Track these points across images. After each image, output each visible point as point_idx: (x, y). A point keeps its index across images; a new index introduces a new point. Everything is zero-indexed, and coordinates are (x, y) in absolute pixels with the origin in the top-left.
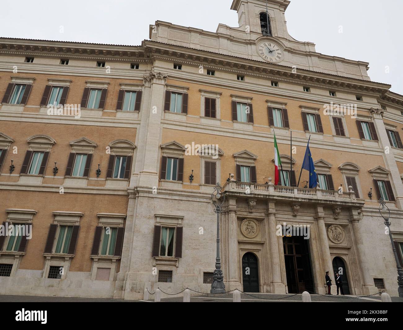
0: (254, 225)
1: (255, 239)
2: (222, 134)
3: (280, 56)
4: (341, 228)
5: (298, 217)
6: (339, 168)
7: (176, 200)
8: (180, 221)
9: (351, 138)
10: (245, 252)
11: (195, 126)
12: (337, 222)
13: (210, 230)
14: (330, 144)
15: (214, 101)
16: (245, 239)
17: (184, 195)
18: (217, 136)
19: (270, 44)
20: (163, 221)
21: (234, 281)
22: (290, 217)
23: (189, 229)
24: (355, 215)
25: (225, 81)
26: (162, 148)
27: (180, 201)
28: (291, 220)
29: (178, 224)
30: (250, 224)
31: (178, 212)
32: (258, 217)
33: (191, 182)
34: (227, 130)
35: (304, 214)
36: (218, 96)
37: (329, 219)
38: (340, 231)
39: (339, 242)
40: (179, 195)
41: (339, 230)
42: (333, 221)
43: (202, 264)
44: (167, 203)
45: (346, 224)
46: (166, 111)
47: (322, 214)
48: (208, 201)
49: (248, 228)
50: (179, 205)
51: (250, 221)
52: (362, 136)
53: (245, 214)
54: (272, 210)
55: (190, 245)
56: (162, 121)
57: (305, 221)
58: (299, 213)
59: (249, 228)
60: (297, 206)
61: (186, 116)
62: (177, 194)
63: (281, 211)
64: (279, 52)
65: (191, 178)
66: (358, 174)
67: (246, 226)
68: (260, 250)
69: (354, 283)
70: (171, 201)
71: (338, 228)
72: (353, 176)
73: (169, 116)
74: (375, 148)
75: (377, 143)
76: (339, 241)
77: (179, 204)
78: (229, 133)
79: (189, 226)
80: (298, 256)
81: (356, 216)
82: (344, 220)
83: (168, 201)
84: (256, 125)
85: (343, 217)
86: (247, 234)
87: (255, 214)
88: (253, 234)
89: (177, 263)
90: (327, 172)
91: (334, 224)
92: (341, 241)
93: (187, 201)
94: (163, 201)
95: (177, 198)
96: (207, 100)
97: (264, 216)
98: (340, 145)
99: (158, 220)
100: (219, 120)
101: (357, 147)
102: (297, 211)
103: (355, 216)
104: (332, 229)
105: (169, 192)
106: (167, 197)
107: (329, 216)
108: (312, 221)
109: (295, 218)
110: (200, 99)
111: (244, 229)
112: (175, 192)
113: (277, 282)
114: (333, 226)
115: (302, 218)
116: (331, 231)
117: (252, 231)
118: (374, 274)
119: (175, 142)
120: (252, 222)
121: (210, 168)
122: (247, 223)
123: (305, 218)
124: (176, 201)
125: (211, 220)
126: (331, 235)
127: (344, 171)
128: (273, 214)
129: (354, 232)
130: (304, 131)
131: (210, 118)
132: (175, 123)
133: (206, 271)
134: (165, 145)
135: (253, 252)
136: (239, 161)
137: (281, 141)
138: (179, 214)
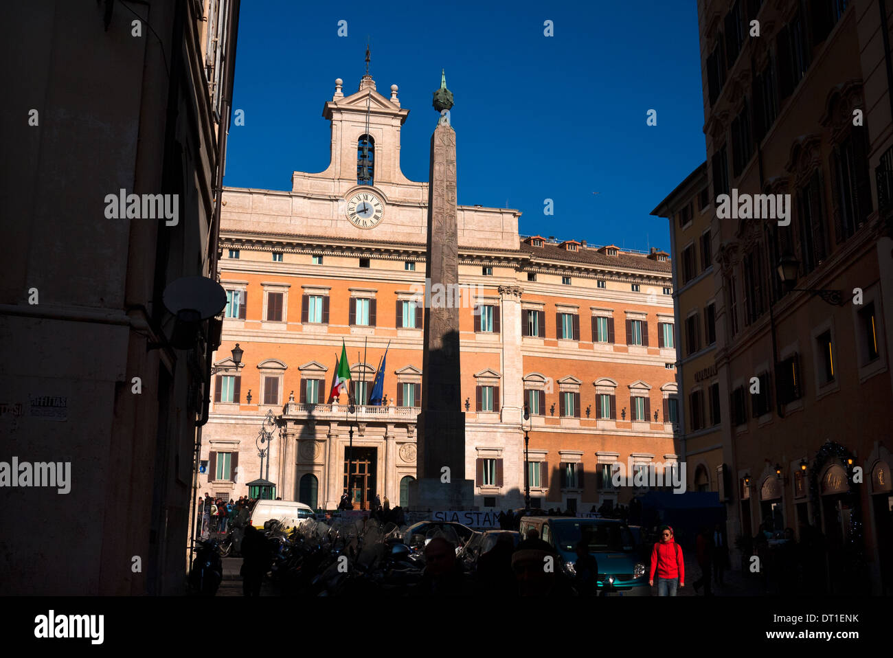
0: (315, 446)
1: (315, 461)
2: (287, 341)
3: (379, 215)
5: (365, 437)
7: (231, 424)
8: (236, 446)
10: (303, 474)
11: (257, 334)
12: (412, 440)
15: (280, 296)
16: (305, 461)
17: (240, 418)
18: (280, 346)
19: (367, 196)
20: (219, 445)
22: (357, 437)
23: (245, 454)
25: (296, 267)
27: (235, 425)
28: (357, 440)
29: (234, 449)
30: (311, 446)
31: (234, 436)
32: (319, 439)
33: (249, 403)
34: (293, 336)
35: (372, 433)
36: (286, 289)
37: (402, 437)
39: (411, 461)
40: (235, 419)
41: (414, 448)
42: (406, 439)
44: (222, 427)
47: (394, 432)
49: (308, 450)
50: (235, 429)
51: (310, 443)
52: (478, 327)
53: (305, 435)
54: (335, 430)
55: (246, 468)
57: (373, 441)
58: (366, 433)
60: (363, 425)
61: (244, 322)
62: (233, 418)
63: (346, 431)
64: (379, 207)
65: (249, 398)
67: (306, 448)
68: (320, 471)
70: (225, 425)
74: (492, 343)
75: (496, 336)
78: (296, 340)
79: (245, 451)
80: (369, 475)
83: (223, 425)
84: (332, 326)
86: (306, 456)
87: (317, 435)
88: (314, 455)
89: (233, 486)
91: (408, 442)
92: (414, 460)
93: (243, 425)
94: (219, 426)
95: (233, 421)
96: (271, 296)
97: (326, 437)
99: (214, 445)
100: (284, 323)
101: (466, 344)
102: (364, 430)
104: (406, 447)
105: (224, 416)
106: (222, 421)
107: (402, 434)
108: (381, 441)
109: (362, 438)
110: (262, 297)
111: (304, 451)
112: (230, 416)
115: (369, 437)
116: (405, 450)
117: (312, 453)
120: (313, 444)
121: (272, 385)
122: (307, 445)
123: (374, 437)
124: (231, 426)
126: (403, 454)
128: (334, 435)
130: (396, 328)
131: (274, 321)
132: (230, 333)
134: (219, 362)
136: (305, 375)
137: (363, 345)
138: (235, 438)
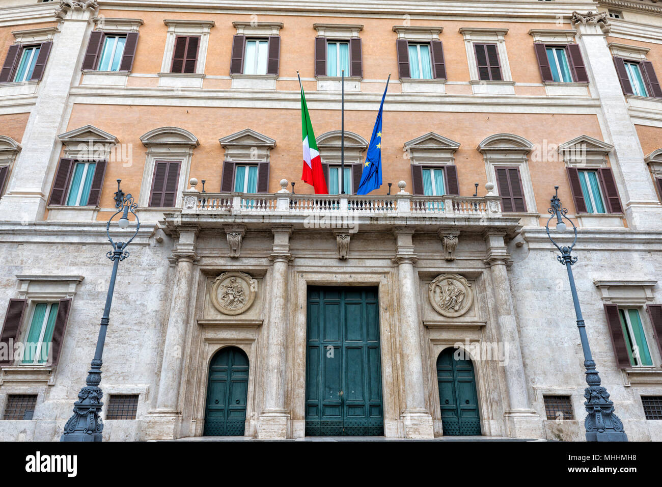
0: (244, 285)
1: (243, 317)
2: (202, 103)
4: (463, 280)
5: (352, 262)
6: (478, 149)
7: (71, 243)
8: (72, 288)
9: (517, 84)
10: (216, 347)
11: (144, 93)
12: (453, 268)
13: (138, 303)
14: (460, 100)
15: (196, 41)
16: (220, 317)
17: (89, 232)
18: (190, 110)
20: (36, 289)
21: (160, 413)
22: (334, 262)
23: (91, 304)
24: (497, 248)
26: (64, 144)
27: (80, 246)
28: (334, 269)
29: (66, 293)
30: (235, 285)
31: (73, 268)
32: (250, 268)
33: (116, 205)
34: (214, 95)
35: (366, 254)
36: (206, 30)
37: (431, 261)
38: (462, 287)
39: (456, 314)
40: (80, 234)
41: (460, 285)
42: (440, 265)
43: (110, 376)
44: (51, 251)
45: (476, 270)
46: (86, 70)
47: (408, 250)
48: (145, 241)
49: (227, 294)
50: (76, 254)
51: (232, 278)
52: (546, 76)
53: (222, 262)
54: (282, 249)
55: (88, 336)
56: (74, 91)
57: (369, 270)
58: (353, 253)
59: (230, 292)
60: (344, 236)
61: (127, 75)
62: (73, 232)
63: (309, 250)
65: (119, 197)
66: (526, 160)
67: (225, 290)
68: (254, 340)
69: (488, 409)
70: (60, 247)
71: (455, 282)
72: (513, 165)
73: (92, 80)
74: (579, 99)
75: (584, 89)
76: (456, 311)
77: (78, 251)
78: (218, 101)
79: (92, 297)
81: (500, 251)
82: (471, 262)
83: (54, 247)
84: (285, 79)
85: (469, 255)
86: (225, 306)
87: (246, 261)
88: (241, 305)
89: (52, 378)
90: (448, 159)
91: (444, 273)
92: (463, 312)
93: (97, 246)
94: (43, 248)
95: (76, 239)
96: (180, 41)
97: (265, 264)
98: (486, 101)
99: (25, 287)
100: (199, 76)
101: (531, 101)
102: (349, 248)
103: (496, 251)
104: (440, 284)
105: (56, 228)
106: (53, 239)
107: (430, 254)
108: (386, 270)
109: (343, 264)
110: (164, 41)
111: (220, 296)
112: (69, 229)
113: (269, 412)
114: (441, 278)
115: (361, 263)
116: (438, 290)
117: (236, 300)
118: (545, 386)
119: (92, 129)
120: (239, 280)
121: (167, 175)
122: (227, 282)
123: (369, 263)
124: (72, 247)
125: (146, 282)
126: (437, 299)
127: (489, 156)
128: (282, 257)
129: (493, 289)
130: (400, 79)
131: (183, 74)
132: (99, 92)
133: (114, 392)
134: (68, 135)
135: (238, 346)
136: (232, 156)
137: (338, 106)
138: (74, 272)
